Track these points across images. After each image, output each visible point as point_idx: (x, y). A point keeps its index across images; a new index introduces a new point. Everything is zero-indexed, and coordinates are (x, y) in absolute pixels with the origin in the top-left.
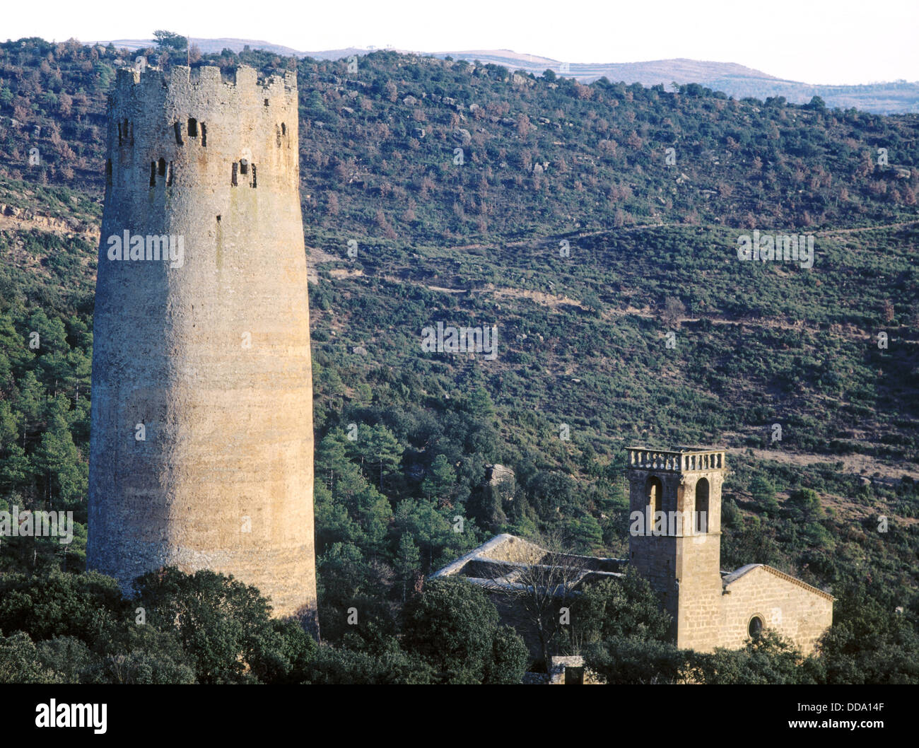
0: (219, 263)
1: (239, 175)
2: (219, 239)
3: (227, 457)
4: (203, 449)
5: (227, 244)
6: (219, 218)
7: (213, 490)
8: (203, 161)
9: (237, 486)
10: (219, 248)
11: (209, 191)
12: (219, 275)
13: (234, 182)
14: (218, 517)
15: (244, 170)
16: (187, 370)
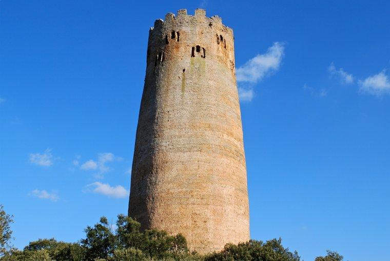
0: (183, 90)
1: (195, 52)
2: (184, 80)
3: (184, 189)
4: (171, 185)
5: (188, 81)
6: (184, 70)
7: (175, 209)
8: (177, 47)
9: (190, 206)
10: (183, 83)
11: (180, 60)
12: (182, 96)
13: (193, 55)
14: (178, 225)
15: (198, 50)
16: (164, 144)
